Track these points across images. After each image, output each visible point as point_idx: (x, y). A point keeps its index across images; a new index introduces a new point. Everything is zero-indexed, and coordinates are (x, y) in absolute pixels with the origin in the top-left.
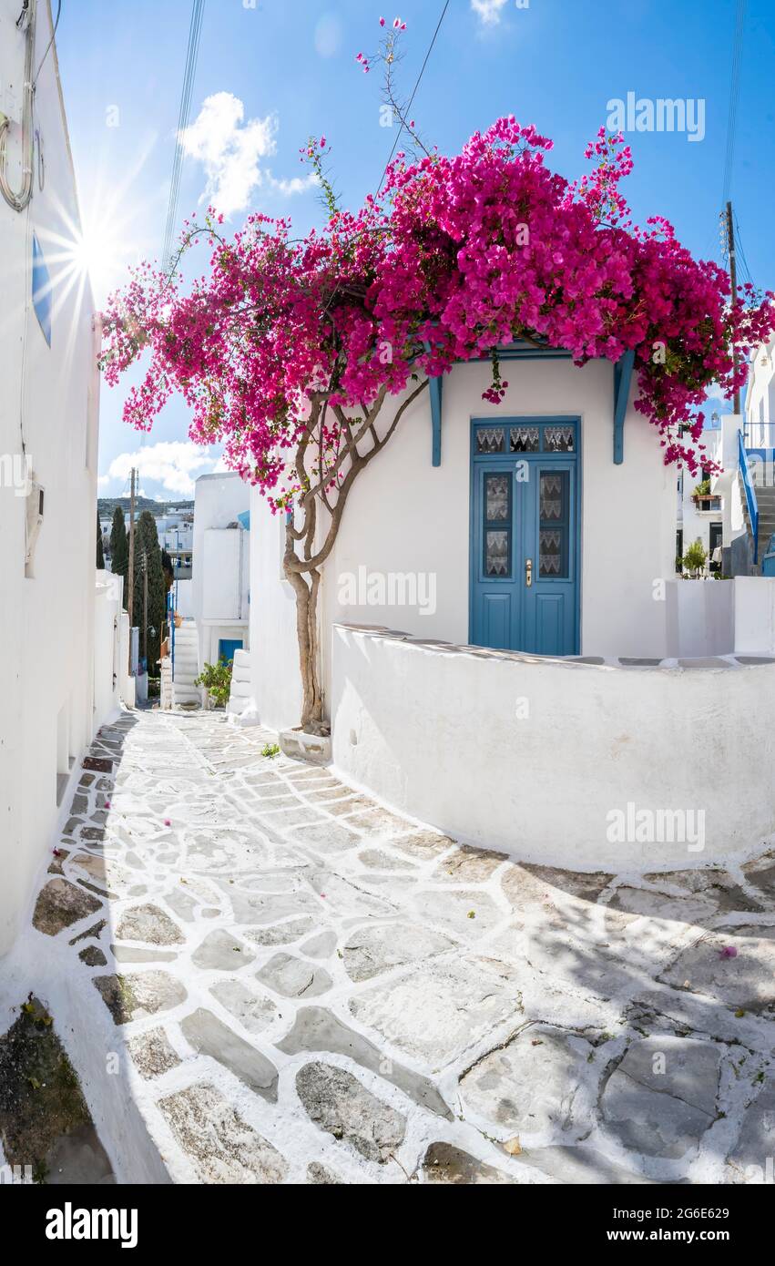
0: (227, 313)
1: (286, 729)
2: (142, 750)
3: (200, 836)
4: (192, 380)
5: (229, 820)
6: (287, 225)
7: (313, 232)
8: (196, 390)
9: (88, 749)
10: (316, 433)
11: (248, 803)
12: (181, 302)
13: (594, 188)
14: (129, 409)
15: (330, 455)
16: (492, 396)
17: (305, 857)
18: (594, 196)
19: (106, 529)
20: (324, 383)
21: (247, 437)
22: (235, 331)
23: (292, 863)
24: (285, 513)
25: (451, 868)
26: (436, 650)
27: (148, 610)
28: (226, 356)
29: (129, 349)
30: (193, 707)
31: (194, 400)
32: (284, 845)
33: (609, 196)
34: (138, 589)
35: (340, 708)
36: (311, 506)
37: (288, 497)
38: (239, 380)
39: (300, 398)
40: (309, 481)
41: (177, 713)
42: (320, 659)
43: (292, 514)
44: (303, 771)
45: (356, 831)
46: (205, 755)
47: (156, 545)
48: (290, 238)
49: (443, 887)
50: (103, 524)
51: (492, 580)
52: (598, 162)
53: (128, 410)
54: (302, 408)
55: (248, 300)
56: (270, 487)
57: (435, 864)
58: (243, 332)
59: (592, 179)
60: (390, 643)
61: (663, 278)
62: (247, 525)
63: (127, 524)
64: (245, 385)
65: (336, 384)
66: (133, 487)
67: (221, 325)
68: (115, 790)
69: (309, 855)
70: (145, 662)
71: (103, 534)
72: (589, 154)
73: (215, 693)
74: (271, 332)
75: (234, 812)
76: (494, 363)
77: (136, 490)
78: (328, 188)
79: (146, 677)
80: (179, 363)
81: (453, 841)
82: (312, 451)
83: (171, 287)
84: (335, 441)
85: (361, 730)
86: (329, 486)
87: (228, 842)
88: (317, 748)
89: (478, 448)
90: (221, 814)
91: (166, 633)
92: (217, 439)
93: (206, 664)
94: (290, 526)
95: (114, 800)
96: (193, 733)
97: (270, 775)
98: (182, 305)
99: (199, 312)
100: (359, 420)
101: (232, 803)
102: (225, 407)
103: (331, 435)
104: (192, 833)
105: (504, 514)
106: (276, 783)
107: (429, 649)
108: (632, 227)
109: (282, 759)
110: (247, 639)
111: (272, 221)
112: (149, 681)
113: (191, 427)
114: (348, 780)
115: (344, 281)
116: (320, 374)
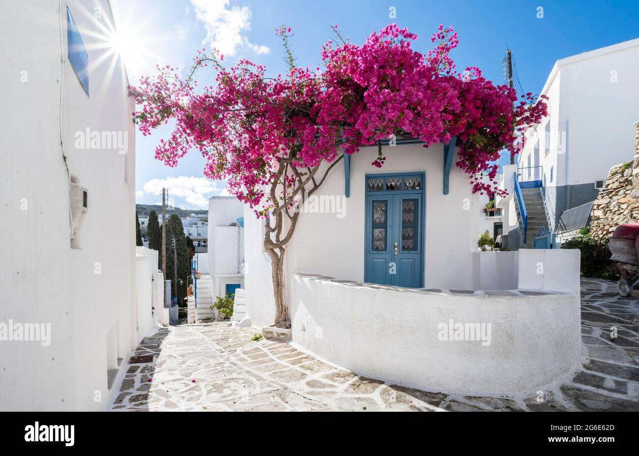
0: (227, 110)
1: (266, 326)
2: (175, 346)
3: (215, 384)
4: (205, 143)
5: (233, 373)
6: (264, 69)
7: (280, 76)
8: (208, 149)
9: (134, 352)
10: (282, 179)
11: (244, 364)
12: (196, 97)
13: (435, 57)
14: (160, 152)
15: (290, 191)
16: (377, 164)
17: (277, 386)
18: (435, 61)
19: (143, 223)
20: (286, 154)
21: (241, 178)
22: (233, 121)
23: (269, 389)
24: (265, 218)
25: (354, 387)
26: (350, 285)
27: (177, 271)
28: (227, 133)
29: (158, 116)
30: (209, 321)
31: (207, 154)
32: (265, 382)
33: (443, 60)
34: (170, 259)
35: (297, 314)
36: (279, 215)
37: (266, 210)
38: (236, 147)
39: (272, 160)
40: (278, 203)
41: (198, 324)
42: (285, 292)
43: (269, 219)
44: (276, 346)
45: (304, 372)
46: (218, 344)
47: (182, 233)
48: (265, 76)
49: (349, 396)
50: (141, 220)
51: (376, 252)
52: (439, 43)
53: (159, 154)
54: (274, 166)
55: (240, 105)
56: (255, 205)
57: (346, 385)
58: (238, 122)
59: (434, 52)
60: (324, 282)
61: (476, 98)
62: (242, 224)
63: (160, 221)
64: (240, 150)
65: (293, 155)
66: (164, 199)
67: (223, 115)
68: (155, 371)
69: (279, 384)
70: (176, 300)
71: (141, 226)
72: (433, 40)
73: (223, 312)
74: (255, 124)
75: (236, 369)
76: (379, 147)
77: (166, 200)
78: (290, 54)
79: (177, 308)
80: (196, 132)
81: (356, 375)
82: (279, 188)
83: (188, 87)
84: (292, 183)
85: (307, 324)
86: (289, 206)
87: (232, 384)
88: (283, 334)
89: (369, 188)
90: (228, 371)
91: (191, 282)
92: (223, 177)
93: (217, 297)
94: (268, 225)
95: (155, 376)
96: (209, 334)
97: (257, 349)
98: (197, 100)
99: (209, 105)
100: (306, 174)
101: (235, 365)
102: (227, 161)
103: (290, 181)
104: (210, 383)
105: (383, 220)
106: (261, 353)
107: (346, 284)
108: (457, 74)
109: (264, 341)
110: (243, 283)
111: (254, 65)
112: (179, 310)
113: (205, 169)
114: (300, 348)
115: (297, 103)
116: (284, 149)
